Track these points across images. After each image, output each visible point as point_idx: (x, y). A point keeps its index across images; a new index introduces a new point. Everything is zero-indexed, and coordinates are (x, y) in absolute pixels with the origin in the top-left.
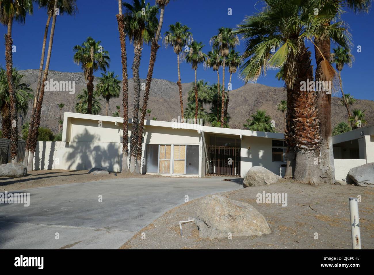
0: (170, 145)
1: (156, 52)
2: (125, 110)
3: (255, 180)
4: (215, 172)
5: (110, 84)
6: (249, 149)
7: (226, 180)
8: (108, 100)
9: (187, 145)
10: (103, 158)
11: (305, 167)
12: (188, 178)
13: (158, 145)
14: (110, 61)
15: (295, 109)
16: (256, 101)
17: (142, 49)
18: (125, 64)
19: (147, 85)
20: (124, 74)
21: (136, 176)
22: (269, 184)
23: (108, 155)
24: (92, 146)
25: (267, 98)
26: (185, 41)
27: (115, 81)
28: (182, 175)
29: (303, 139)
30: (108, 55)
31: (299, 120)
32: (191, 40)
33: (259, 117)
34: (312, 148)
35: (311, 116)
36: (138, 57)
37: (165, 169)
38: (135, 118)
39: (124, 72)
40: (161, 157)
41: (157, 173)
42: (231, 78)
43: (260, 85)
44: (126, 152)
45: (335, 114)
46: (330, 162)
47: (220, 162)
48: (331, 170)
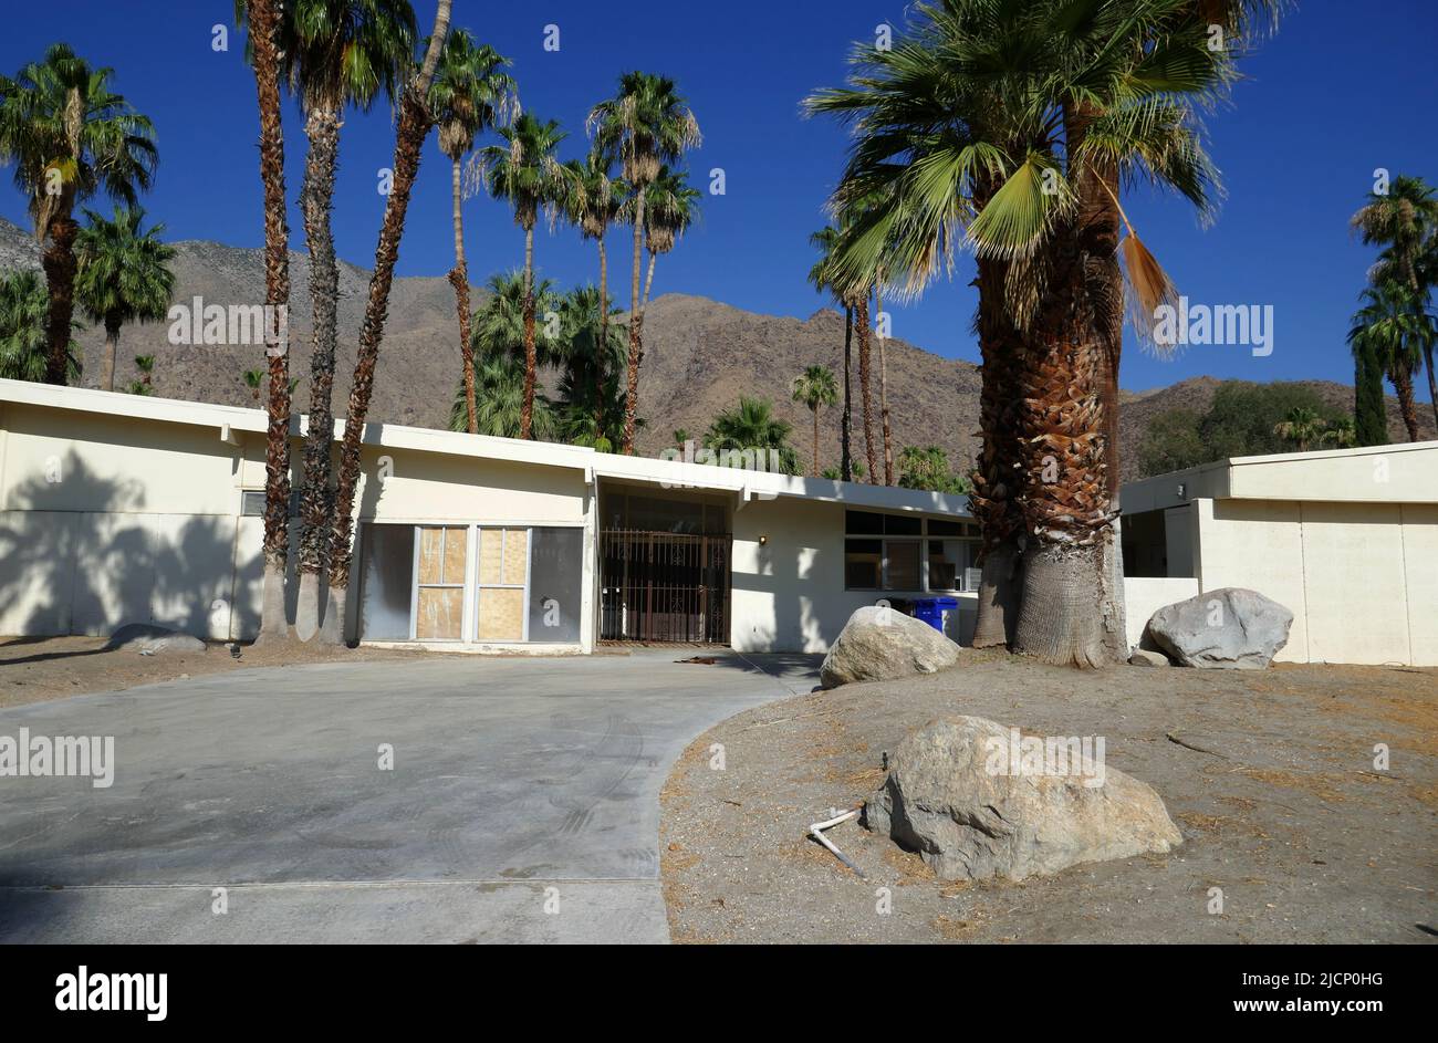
0: (464, 527)
1: (419, 145)
2: (277, 378)
3: (878, 656)
4: (624, 632)
5: (127, 259)
6: (762, 544)
7: (697, 660)
8: (113, 329)
9: (532, 527)
10: (162, 581)
11: (1062, 607)
12: (537, 656)
13: (413, 526)
14: (155, 160)
15: (1029, 400)
16: (696, 361)
17: (339, 125)
18: (278, 183)
19: (380, 278)
20: (274, 224)
21: (321, 654)
22: (934, 670)
23: (185, 568)
24: (106, 531)
25: (736, 353)
26: (488, 108)
27: (147, 249)
28: (511, 647)
29: (1058, 509)
30: (152, 135)
31: (1044, 441)
32: (511, 110)
33: (748, 423)
34: (1086, 541)
35: (1084, 428)
36: (328, 157)
37: (440, 624)
38: (317, 412)
39: (271, 217)
40: (426, 575)
41: (406, 638)
42: (651, 273)
43: (712, 303)
44: (281, 555)
45: (959, 421)
46: (1115, 588)
47: (654, 592)
48: (1118, 614)
